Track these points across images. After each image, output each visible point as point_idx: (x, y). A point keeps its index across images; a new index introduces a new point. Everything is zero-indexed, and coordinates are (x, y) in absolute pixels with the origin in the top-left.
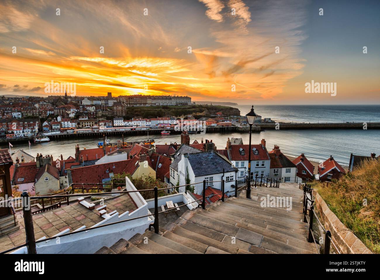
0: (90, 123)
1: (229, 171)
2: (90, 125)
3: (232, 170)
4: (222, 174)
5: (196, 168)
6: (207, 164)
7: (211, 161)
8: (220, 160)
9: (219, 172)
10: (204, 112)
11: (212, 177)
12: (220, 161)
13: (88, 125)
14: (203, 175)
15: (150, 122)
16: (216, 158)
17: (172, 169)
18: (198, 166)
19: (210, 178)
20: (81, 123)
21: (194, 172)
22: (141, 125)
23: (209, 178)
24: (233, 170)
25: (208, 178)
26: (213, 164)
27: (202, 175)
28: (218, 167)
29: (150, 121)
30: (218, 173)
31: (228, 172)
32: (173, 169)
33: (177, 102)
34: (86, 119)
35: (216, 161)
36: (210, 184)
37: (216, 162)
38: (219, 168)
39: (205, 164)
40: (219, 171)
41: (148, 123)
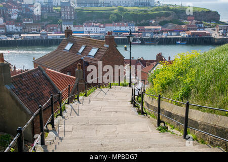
0: (36, 27)
2: (37, 30)
10: (171, 16)
13: (34, 30)
15: (104, 29)
20: (27, 27)
22: (94, 32)
29: (104, 27)
34: (31, 22)
41: (102, 29)
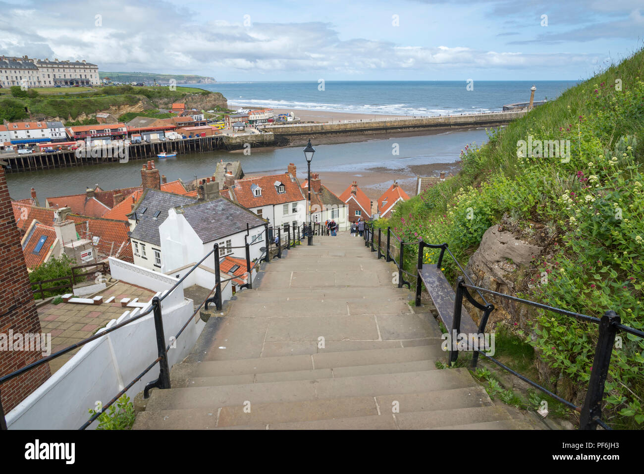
1: (255, 226)
3: (259, 225)
4: (246, 233)
5: (202, 229)
6: (218, 220)
7: (223, 214)
8: (238, 210)
9: (240, 230)
11: (230, 241)
12: (238, 213)
14: (216, 238)
16: (230, 208)
17: (136, 241)
18: (205, 225)
19: (227, 242)
21: (200, 236)
23: (225, 242)
24: (261, 224)
25: (223, 243)
26: (227, 218)
27: (214, 239)
28: (236, 223)
30: (238, 231)
31: (253, 227)
32: (139, 242)
33: (57, 77)
35: (232, 212)
36: (228, 252)
37: (231, 215)
38: (239, 224)
39: (214, 221)
40: (239, 228)
